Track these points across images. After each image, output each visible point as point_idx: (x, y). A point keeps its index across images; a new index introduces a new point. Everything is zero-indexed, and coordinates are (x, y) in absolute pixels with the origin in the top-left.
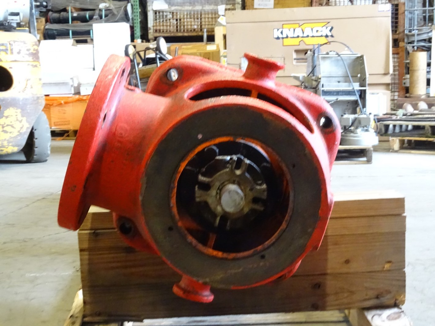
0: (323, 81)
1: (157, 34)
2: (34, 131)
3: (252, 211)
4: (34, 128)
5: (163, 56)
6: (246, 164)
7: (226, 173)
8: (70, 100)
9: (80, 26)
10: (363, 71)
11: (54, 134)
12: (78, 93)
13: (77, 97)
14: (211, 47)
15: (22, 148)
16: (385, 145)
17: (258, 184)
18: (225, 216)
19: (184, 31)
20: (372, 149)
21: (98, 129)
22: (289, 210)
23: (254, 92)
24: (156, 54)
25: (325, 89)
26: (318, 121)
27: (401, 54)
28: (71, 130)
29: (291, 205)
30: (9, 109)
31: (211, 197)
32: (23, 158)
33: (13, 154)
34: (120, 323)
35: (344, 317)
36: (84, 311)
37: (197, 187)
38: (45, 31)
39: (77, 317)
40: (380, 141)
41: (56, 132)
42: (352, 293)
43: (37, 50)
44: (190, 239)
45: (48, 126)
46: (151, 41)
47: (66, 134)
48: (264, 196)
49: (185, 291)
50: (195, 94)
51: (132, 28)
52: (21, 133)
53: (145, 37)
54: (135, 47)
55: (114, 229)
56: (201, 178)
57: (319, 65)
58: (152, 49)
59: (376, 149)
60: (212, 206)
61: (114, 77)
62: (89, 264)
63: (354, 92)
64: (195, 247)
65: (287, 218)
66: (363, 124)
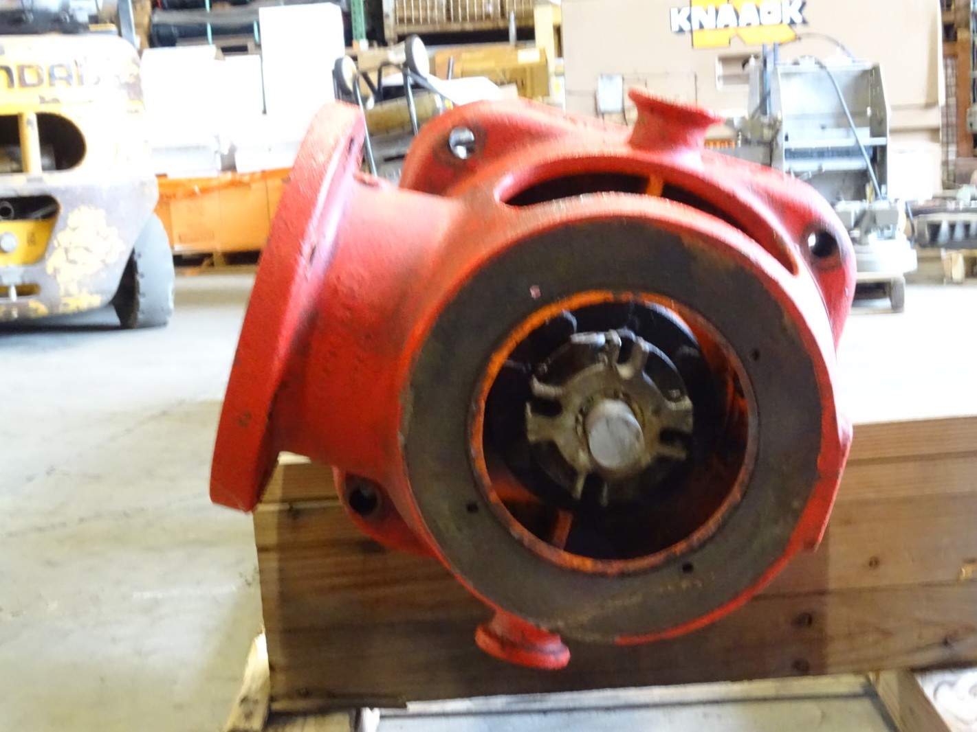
0: (786, 128)
1: (405, 29)
2: (136, 257)
3: (661, 460)
4: (136, 251)
5: (420, 81)
6: (644, 353)
7: (598, 374)
8: (214, 183)
9: (231, 15)
10: (878, 103)
11: (180, 261)
12: (230, 167)
13: (229, 176)
14: (527, 56)
15: (109, 296)
16: (932, 268)
17: (670, 399)
18: (597, 476)
19: (464, 19)
20: (903, 280)
21: (297, 279)
22: (746, 460)
23: (656, 183)
24: (405, 76)
25: (793, 144)
26: (802, 241)
27: (961, 57)
28: (217, 252)
29: (751, 447)
30: (79, 209)
31: (563, 432)
32: (113, 318)
33: (91, 311)
34: (354, 713)
35: (864, 686)
36: (272, 687)
37: (528, 407)
38: (151, 30)
39: (256, 702)
40: (921, 260)
41: (184, 258)
42: (886, 634)
43: (138, 78)
44: (519, 530)
45: (167, 246)
46: (392, 44)
47: (206, 262)
48: (688, 426)
49: (502, 642)
50: (517, 189)
51: (347, 17)
52: (107, 266)
53: (376, 35)
54: (355, 59)
55: (335, 498)
56: (539, 387)
57: (778, 90)
58: (398, 66)
59: (911, 279)
60: (566, 453)
61: (330, 158)
62: (282, 580)
63: (860, 149)
64: (530, 551)
65: (743, 475)
66: (880, 222)
